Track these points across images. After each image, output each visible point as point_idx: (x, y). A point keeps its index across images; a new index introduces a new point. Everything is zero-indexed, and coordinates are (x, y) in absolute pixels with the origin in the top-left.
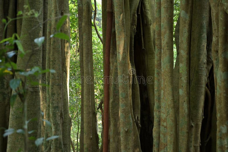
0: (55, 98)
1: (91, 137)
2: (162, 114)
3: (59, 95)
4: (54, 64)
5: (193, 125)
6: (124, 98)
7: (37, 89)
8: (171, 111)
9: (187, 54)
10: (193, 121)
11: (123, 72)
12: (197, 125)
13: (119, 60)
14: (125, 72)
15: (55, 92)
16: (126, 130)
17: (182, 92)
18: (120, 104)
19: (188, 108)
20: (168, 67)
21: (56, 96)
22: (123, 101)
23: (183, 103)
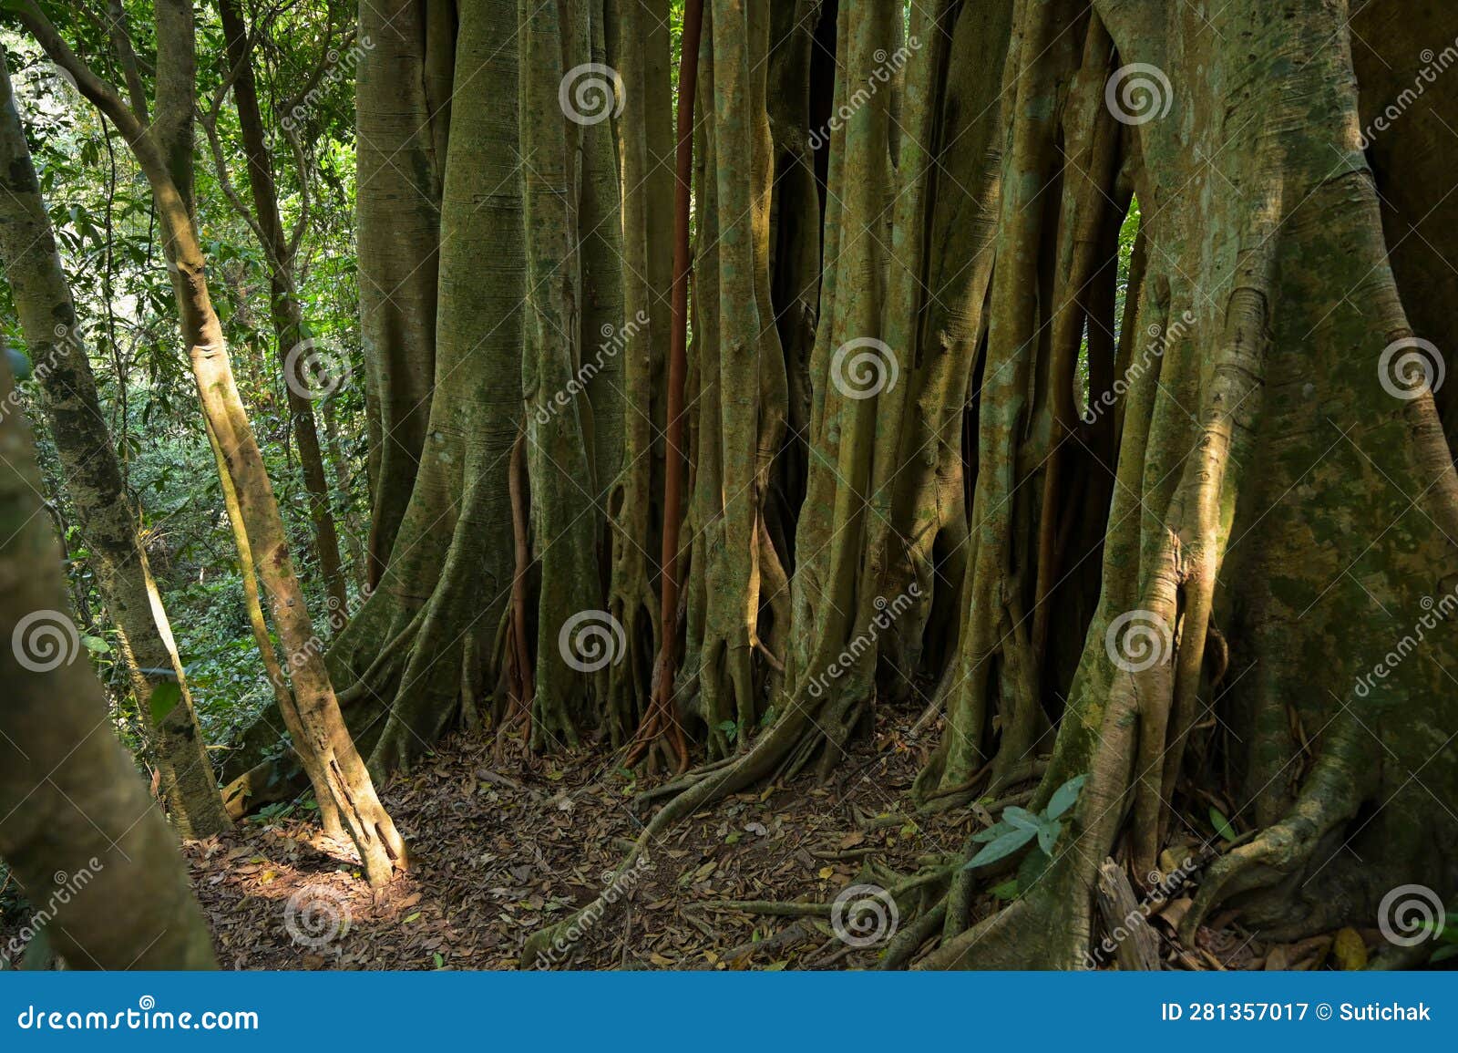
0: (542, 234)
1: (647, 359)
2: (837, 306)
3: (556, 224)
4: (539, 122)
5: (945, 343)
6: (733, 246)
7: (515, 202)
8: (860, 299)
9: (928, 101)
10: (948, 334)
11: (734, 159)
12: (960, 346)
13: (720, 117)
14: (740, 159)
15: (543, 214)
16: (737, 347)
17: (901, 236)
18: (722, 266)
19: (915, 291)
20: (862, 148)
21: (547, 226)
22: (729, 255)
23: (901, 276)
